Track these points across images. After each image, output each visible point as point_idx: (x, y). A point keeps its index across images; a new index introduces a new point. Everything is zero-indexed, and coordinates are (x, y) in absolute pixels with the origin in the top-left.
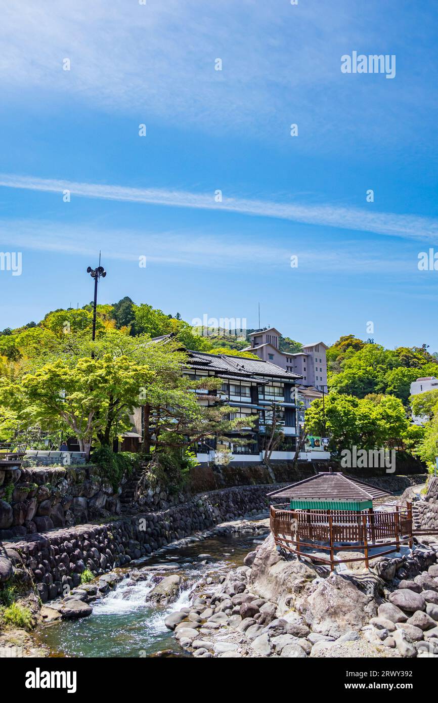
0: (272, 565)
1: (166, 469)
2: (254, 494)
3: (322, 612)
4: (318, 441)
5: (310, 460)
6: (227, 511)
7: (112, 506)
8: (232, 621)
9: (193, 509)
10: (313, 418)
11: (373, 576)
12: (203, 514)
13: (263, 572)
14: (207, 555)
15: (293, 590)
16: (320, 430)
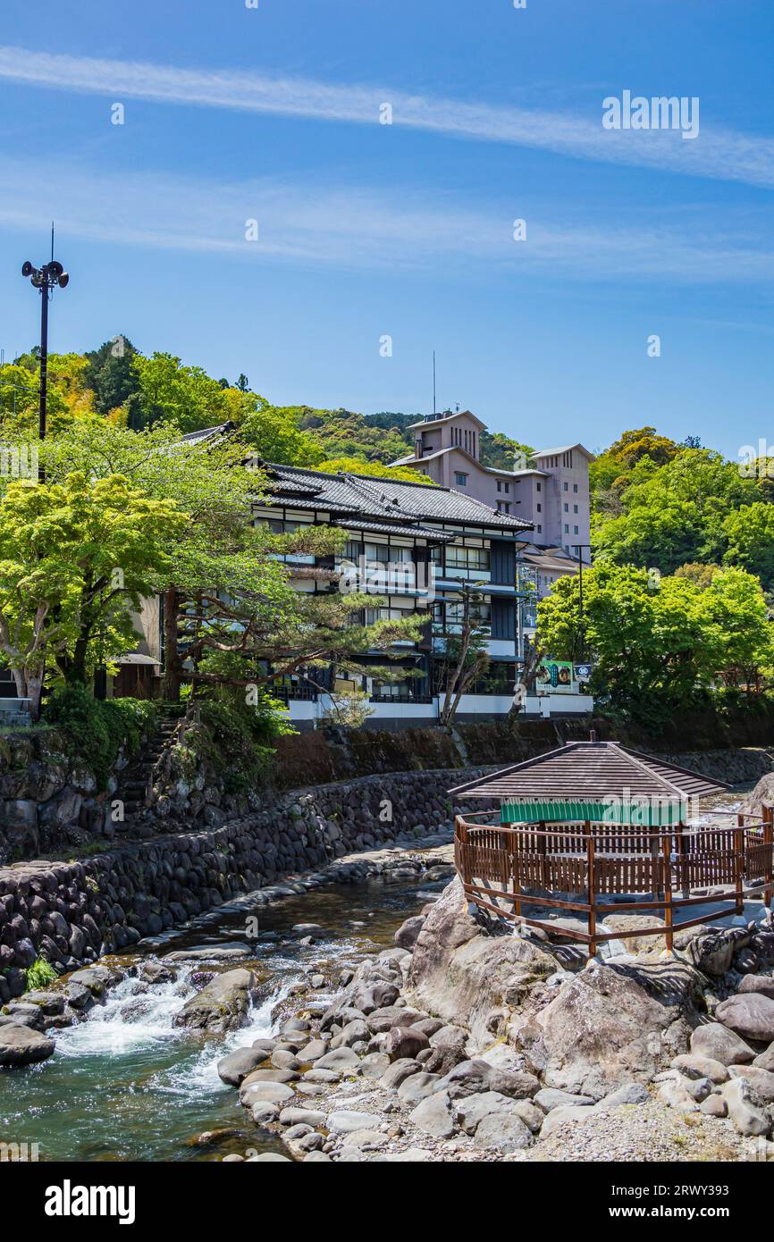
0: (459, 945)
1: (218, 735)
2: (419, 790)
3: (567, 1044)
4: (566, 671)
5: (546, 715)
6: (359, 829)
7: (94, 820)
8: (367, 1067)
9: (281, 825)
10: (558, 619)
11: (682, 966)
12: (303, 837)
13: (437, 961)
14: (314, 925)
15: (504, 998)
16: (573, 646)
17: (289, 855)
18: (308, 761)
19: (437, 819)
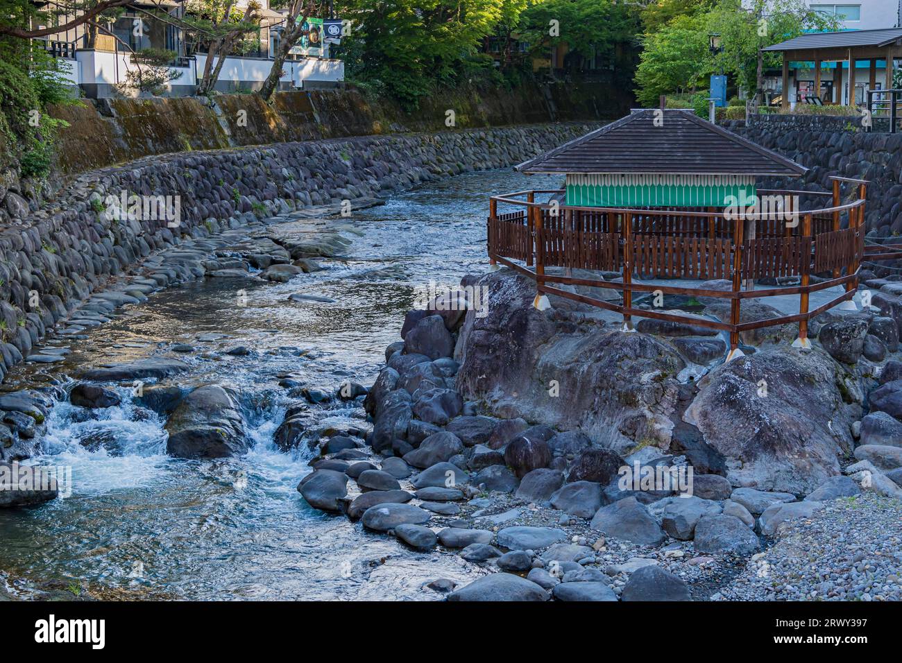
4: (316, 29)
5: (299, 84)
9: (88, 217)
11: (822, 356)
17: (102, 255)
18: (87, 137)
19: (227, 210)
